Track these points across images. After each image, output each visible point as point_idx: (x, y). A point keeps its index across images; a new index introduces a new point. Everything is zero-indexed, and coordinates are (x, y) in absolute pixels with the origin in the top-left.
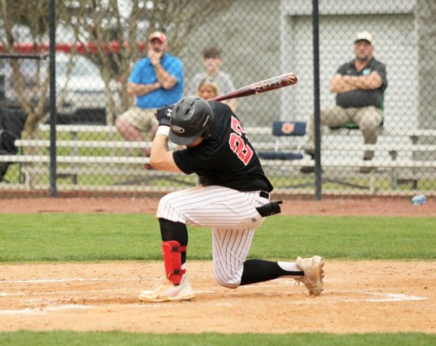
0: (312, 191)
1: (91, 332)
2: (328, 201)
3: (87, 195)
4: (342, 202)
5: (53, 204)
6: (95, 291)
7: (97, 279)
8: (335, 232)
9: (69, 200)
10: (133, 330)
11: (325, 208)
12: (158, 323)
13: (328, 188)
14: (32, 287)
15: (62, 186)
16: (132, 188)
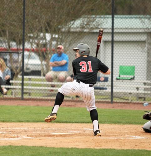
0: (110, 101)
2: (115, 104)
3: (34, 100)
4: (120, 104)
8: (117, 114)
9: (27, 101)
11: (114, 106)
12: (56, 144)
13: (115, 99)
14: (14, 131)
15: (26, 96)
16: (49, 98)
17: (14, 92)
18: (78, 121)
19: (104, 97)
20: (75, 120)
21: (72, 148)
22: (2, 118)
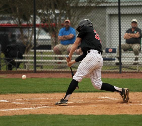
0: (119, 71)
1: (53, 115)
2: (124, 74)
3: (46, 72)
4: (128, 74)
5: (35, 75)
6: (52, 102)
7: (52, 98)
8: (127, 83)
9: (40, 74)
10: (66, 114)
11: (123, 76)
12: (74, 112)
13: (124, 70)
14: (32, 101)
15: (38, 69)
16: (61, 70)
17: (27, 65)
18: (91, 90)
19: (113, 68)
20: (89, 90)
21: (89, 115)
22: (19, 90)
